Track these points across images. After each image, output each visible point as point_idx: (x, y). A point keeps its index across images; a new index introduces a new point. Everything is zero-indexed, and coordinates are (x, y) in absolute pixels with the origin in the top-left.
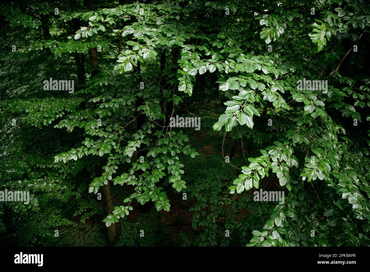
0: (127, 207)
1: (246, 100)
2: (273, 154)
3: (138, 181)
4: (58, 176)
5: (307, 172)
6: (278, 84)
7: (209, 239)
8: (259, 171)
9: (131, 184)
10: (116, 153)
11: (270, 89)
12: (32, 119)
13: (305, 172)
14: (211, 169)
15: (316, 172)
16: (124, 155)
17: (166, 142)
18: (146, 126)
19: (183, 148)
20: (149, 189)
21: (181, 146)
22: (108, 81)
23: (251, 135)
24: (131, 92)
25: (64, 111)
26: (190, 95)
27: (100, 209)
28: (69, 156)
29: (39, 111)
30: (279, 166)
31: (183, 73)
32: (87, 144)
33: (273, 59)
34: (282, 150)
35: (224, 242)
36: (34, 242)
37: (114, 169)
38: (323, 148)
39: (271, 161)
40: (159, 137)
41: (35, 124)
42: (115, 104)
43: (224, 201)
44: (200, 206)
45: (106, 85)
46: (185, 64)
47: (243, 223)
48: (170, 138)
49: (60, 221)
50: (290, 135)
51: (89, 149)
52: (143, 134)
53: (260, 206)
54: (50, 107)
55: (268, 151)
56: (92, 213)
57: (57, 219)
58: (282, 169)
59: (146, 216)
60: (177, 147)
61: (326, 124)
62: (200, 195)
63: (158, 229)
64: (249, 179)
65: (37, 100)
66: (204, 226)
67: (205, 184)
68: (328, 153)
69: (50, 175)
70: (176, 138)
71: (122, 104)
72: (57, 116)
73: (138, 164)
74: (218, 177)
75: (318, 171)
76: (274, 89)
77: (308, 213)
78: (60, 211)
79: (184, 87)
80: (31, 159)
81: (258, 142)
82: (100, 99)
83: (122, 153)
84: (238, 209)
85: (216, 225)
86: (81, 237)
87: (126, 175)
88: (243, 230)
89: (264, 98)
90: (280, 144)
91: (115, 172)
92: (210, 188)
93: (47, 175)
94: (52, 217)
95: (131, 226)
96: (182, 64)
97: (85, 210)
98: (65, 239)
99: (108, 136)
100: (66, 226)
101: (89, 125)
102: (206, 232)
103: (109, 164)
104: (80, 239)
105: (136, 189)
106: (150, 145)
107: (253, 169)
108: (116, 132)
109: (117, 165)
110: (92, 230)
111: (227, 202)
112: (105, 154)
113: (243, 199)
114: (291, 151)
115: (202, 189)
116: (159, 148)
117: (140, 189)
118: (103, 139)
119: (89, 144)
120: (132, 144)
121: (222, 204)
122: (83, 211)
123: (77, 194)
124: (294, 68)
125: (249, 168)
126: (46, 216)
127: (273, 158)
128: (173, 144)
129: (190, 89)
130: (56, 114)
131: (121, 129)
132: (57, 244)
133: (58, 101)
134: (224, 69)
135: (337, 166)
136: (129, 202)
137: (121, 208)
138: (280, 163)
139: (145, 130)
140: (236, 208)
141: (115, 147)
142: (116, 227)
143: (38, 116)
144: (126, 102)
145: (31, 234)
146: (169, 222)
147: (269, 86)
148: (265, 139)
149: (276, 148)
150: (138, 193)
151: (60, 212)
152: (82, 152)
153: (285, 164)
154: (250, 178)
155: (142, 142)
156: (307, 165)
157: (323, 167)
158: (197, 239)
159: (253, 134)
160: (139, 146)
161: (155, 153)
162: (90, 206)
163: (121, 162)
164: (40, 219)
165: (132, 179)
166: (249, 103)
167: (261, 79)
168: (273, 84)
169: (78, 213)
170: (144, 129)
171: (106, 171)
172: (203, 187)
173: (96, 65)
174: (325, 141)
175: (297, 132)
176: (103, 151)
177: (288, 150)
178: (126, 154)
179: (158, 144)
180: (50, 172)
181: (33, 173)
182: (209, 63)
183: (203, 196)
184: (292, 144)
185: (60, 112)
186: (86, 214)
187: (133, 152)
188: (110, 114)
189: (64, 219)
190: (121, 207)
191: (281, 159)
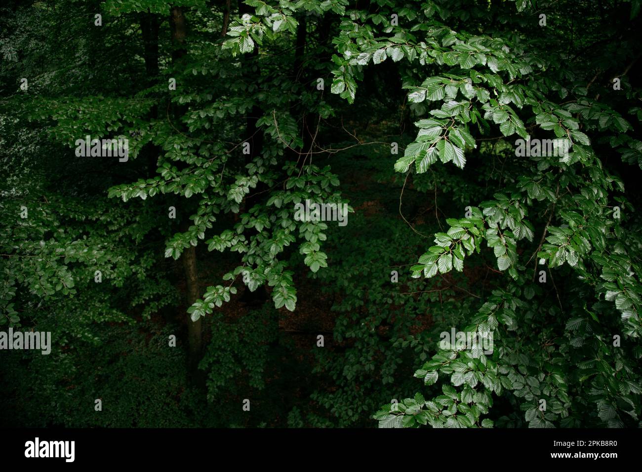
0: (227, 289)
1: (454, 117)
2: (492, 214)
3: (248, 246)
4: (106, 236)
5: (549, 251)
6: (512, 91)
7: (362, 359)
8: (464, 242)
9: (236, 249)
10: (214, 194)
11: (497, 100)
12: (64, 132)
13: (544, 251)
14: (374, 241)
15: (563, 252)
16: (229, 199)
17: (300, 185)
18: (268, 152)
19: (328, 197)
20: (265, 262)
21: (326, 192)
22: (208, 68)
23: (450, 186)
24: (247, 90)
25: (120, 120)
26: (351, 102)
27: (176, 296)
28: (134, 190)
29: (76, 118)
30: (500, 237)
31: (340, 61)
32: (166, 174)
33: (508, 43)
34: (506, 210)
35: (387, 366)
36: (64, 345)
37: (209, 221)
38: (581, 212)
39: (487, 226)
40: (289, 173)
41: (69, 143)
42: (218, 112)
43: (392, 297)
44: (350, 302)
45: (204, 74)
46: (346, 45)
47: (423, 339)
48: (309, 177)
49: (107, 314)
50: (524, 184)
51: (168, 183)
52: (263, 165)
53: (454, 312)
54: (95, 113)
55: (482, 209)
56: (163, 303)
57: (103, 310)
58: (504, 242)
59: (255, 314)
60: (319, 194)
61: (590, 171)
62: (352, 285)
63: (275, 339)
64: (447, 254)
65: (72, 99)
66: (356, 337)
67: (361, 266)
68: (587, 220)
69: (93, 234)
70: (319, 178)
71: (230, 111)
72: (109, 129)
73: (251, 217)
74: (386, 255)
75: (568, 251)
76: (505, 101)
77: (537, 330)
78: (108, 297)
79: (340, 88)
80: (60, 202)
81: (462, 200)
82: (191, 99)
83: (225, 196)
84: (416, 313)
85: (375, 337)
86: (143, 342)
87: (230, 233)
88: (422, 350)
89: (486, 115)
90: (504, 198)
91: (210, 226)
92: (370, 273)
93: (87, 234)
94: (94, 305)
95: (228, 328)
96: (341, 45)
97: (152, 297)
98: (116, 343)
99: (203, 164)
100: (117, 323)
101: (170, 143)
102: (357, 347)
103: (201, 212)
104: (141, 345)
105: (243, 259)
106: (273, 186)
107: (455, 238)
108: (217, 158)
109: (214, 215)
110: (161, 331)
111: (397, 300)
112: (194, 195)
113: (425, 295)
114: (523, 213)
115: (355, 273)
116: (288, 193)
117: (251, 260)
118: (193, 168)
119: (168, 174)
120: (243, 180)
121: (388, 301)
122: (147, 298)
123: (140, 270)
124: (546, 63)
125: (448, 236)
126: (84, 303)
127: (490, 222)
128: (313, 187)
129: (352, 91)
130: (107, 125)
131: (226, 154)
132: (101, 350)
133: (109, 103)
134: (417, 58)
135: (601, 244)
136: (231, 279)
137: (218, 290)
138: (502, 231)
139: (267, 158)
140: (412, 310)
141: (213, 184)
142: (202, 330)
143: (75, 127)
144: (237, 109)
145: (59, 331)
146: (292, 328)
147: (496, 94)
148: (474, 196)
149: (498, 205)
150: (247, 266)
151: (108, 299)
152: (156, 186)
153: (509, 234)
154: (449, 252)
155: (260, 179)
156: (549, 239)
157: (576, 244)
158: (340, 359)
159: (453, 185)
160: (254, 186)
161: (281, 201)
162: (160, 291)
163: (222, 212)
164: (73, 307)
165: (239, 241)
166: (458, 123)
167: (483, 81)
168: (504, 91)
169: (139, 302)
170: (265, 157)
171: (196, 223)
172: (358, 270)
173: (182, 41)
174: (584, 201)
175: (537, 181)
176: (192, 188)
177: (517, 211)
178: (232, 197)
179: (287, 186)
180: (93, 229)
181: (61, 230)
182: (391, 45)
183: (356, 287)
184: (526, 201)
185: (114, 123)
186: (152, 304)
187: (243, 196)
188: (207, 126)
189: (114, 311)
190: (218, 287)
191: (505, 224)
